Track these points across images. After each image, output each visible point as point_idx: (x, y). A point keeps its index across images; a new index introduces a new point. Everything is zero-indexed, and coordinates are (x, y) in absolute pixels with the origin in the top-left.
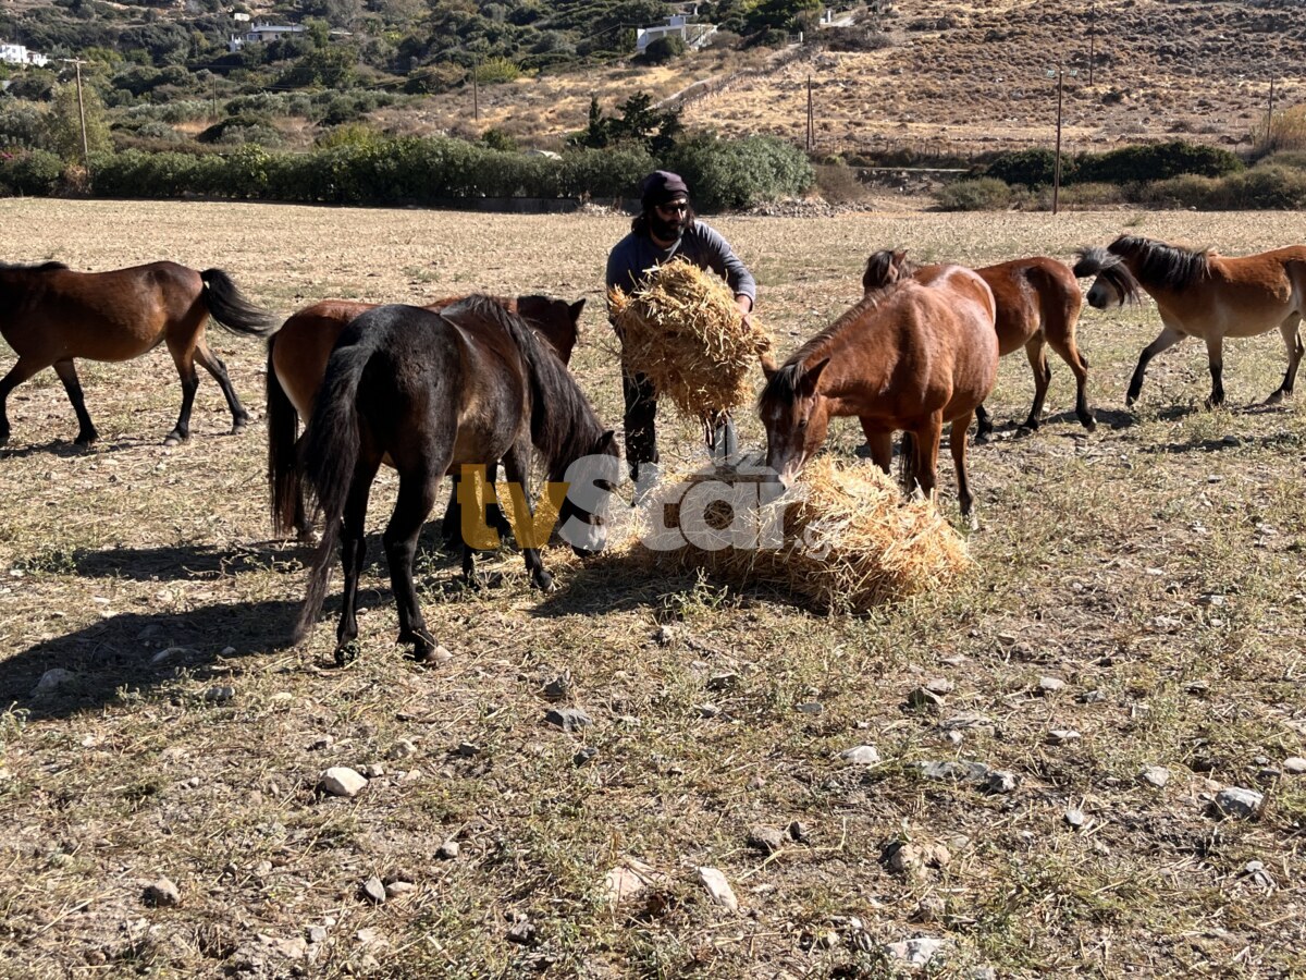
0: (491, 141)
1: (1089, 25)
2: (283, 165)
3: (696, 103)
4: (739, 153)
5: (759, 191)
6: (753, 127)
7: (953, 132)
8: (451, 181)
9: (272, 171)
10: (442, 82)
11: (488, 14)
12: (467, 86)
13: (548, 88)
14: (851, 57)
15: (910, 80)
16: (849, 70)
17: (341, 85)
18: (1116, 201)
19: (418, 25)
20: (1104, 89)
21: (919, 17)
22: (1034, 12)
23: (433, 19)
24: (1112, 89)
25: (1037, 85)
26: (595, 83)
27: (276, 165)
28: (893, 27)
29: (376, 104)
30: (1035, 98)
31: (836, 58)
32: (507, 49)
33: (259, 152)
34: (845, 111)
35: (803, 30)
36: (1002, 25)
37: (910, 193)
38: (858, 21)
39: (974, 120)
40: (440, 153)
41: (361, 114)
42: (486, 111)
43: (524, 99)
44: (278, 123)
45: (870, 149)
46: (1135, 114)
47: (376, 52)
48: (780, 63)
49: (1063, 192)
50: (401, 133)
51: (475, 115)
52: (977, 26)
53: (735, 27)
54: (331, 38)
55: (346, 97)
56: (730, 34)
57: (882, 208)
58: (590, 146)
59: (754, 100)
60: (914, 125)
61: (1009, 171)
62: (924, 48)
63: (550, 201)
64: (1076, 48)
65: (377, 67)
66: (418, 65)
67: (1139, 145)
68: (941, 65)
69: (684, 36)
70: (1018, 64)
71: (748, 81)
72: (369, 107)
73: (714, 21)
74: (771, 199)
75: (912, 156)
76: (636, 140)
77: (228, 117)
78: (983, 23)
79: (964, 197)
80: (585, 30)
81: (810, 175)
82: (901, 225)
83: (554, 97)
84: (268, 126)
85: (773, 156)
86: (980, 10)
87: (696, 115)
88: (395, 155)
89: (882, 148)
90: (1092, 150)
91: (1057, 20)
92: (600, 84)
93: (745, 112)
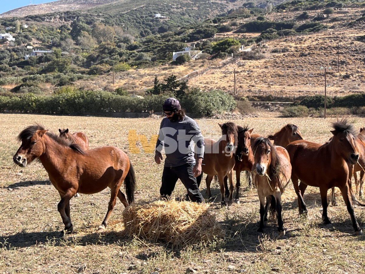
0: (118, 92)
1: (337, 51)
2: (41, 101)
3: (194, 79)
4: (208, 96)
5: (216, 110)
6: (214, 87)
7: (288, 89)
8: (103, 106)
9: (37, 103)
10: (102, 71)
11: (119, 47)
12: (111, 72)
13: (140, 73)
14: (251, 62)
15: (272, 70)
16: (250, 67)
17: (65, 71)
18: (348, 114)
19: (94, 50)
20: (343, 74)
21: (275, 48)
22: (317, 46)
23: (99, 48)
24: (346, 74)
25: (318, 72)
26: (157, 71)
27: (39, 100)
28: (266, 51)
29: (77, 78)
30: (318, 77)
31: (245, 63)
32: (126, 59)
33: (33, 96)
34: (248, 81)
35: (233, 52)
36: (306, 51)
37: (272, 111)
38: (253, 49)
39: (295, 85)
40: (99, 96)
41: (71, 82)
42: (117, 81)
43: (131, 77)
44: (41, 85)
45: (257, 95)
46: (355, 83)
47: (78, 60)
48: (224, 64)
49: (328, 111)
50: (86, 89)
51: (113, 83)
52: (296, 51)
53: (208, 52)
54: (62, 55)
55: (66, 76)
56: (206, 54)
57: (261, 116)
58: (154, 94)
59: (215, 77)
60: (273, 86)
61: (308, 103)
62: (277, 59)
63: (139, 113)
64: (333, 59)
65: (78, 65)
66: (93, 64)
67: (356, 94)
68: (283, 65)
69: (190, 55)
70: (312, 65)
71: (213, 71)
72: (74, 80)
73: (201, 49)
74: (220, 113)
75: (272, 97)
76: (171, 92)
77: (22, 83)
78: (299, 50)
79: (292, 112)
80: (154, 52)
81: (235, 104)
82: (267, 122)
83: (142, 76)
84: (37, 86)
85: (221, 97)
86: (297, 45)
87: (192, 83)
88: (83, 97)
89: (261, 95)
90: (339, 95)
91: (326, 49)
92: (159, 72)
93: (211, 82)
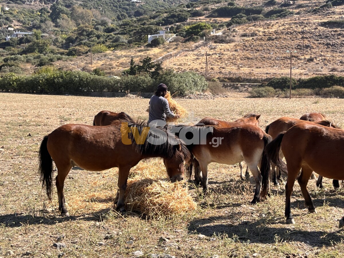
0: (95, 73)
1: (302, 35)
2: (22, 80)
3: (168, 60)
4: (182, 77)
5: (188, 90)
6: (187, 69)
7: (256, 71)
8: (81, 86)
9: (18, 82)
10: (80, 52)
11: (97, 29)
12: (89, 53)
13: (117, 55)
14: (221, 46)
15: (241, 53)
16: (221, 50)
17: (45, 52)
18: (311, 95)
19: (72, 32)
20: (308, 57)
21: (245, 32)
22: (284, 31)
23: (78, 30)
24: (310, 57)
25: (285, 55)
26: (133, 53)
27: (20, 80)
28: (236, 35)
29: (56, 59)
30: (284, 60)
31: (216, 46)
32: (104, 41)
33: (14, 76)
34: (219, 63)
35: (205, 36)
36: (273, 35)
37: (241, 92)
38: (224, 33)
39: (263, 67)
40: (78, 76)
41: (51, 63)
42: (95, 62)
43: (108, 58)
44: (22, 65)
45: (227, 77)
46: (319, 65)
47: (57, 41)
48: (197, 47)
49: (293, 92)
50: (65, 69)
51: (91, 63)
52: (264, 35)
53: (182, 35)
54: (42, 37)
55: (46, 56)
56: (180, 37)
57: (231, 96)
58: (130, 75)
59: (188, 60)
60: (243, 68)
61: (275, 84)
62: (246, 43)
63: (116, 93)
64: (298, 43)
65: (58, 47)
66: (72, 46)
67: (319, 76)
68: (252, 48)
69: (164, 38)
70: (278, 48)
71: (186, 53)
72: (54, 60)
73: (174, 33)
74: (193, 93)
75: (241, 79)
76: (146, 72)
77: (4, 63)
78: (266, 34)
79: (259, 93)
80: (130, 35)
81: (206, 85)
82: (236, 102)
83: (119, 58)
84: (18, 66)
85: (193, 78)
86: (265, 30)
87: (167, 65)
88: (62, 77)
89: (231, 76)
90: (303, 77)
91: (291, 33)
92: (135, 54)
93: (185, 64)
